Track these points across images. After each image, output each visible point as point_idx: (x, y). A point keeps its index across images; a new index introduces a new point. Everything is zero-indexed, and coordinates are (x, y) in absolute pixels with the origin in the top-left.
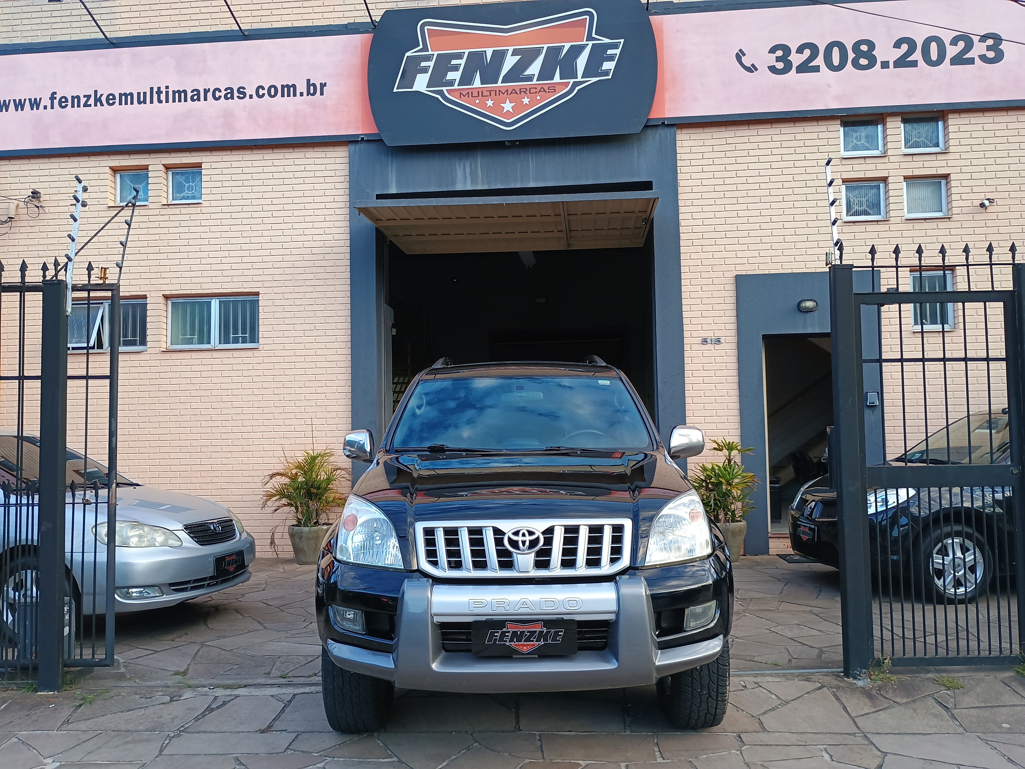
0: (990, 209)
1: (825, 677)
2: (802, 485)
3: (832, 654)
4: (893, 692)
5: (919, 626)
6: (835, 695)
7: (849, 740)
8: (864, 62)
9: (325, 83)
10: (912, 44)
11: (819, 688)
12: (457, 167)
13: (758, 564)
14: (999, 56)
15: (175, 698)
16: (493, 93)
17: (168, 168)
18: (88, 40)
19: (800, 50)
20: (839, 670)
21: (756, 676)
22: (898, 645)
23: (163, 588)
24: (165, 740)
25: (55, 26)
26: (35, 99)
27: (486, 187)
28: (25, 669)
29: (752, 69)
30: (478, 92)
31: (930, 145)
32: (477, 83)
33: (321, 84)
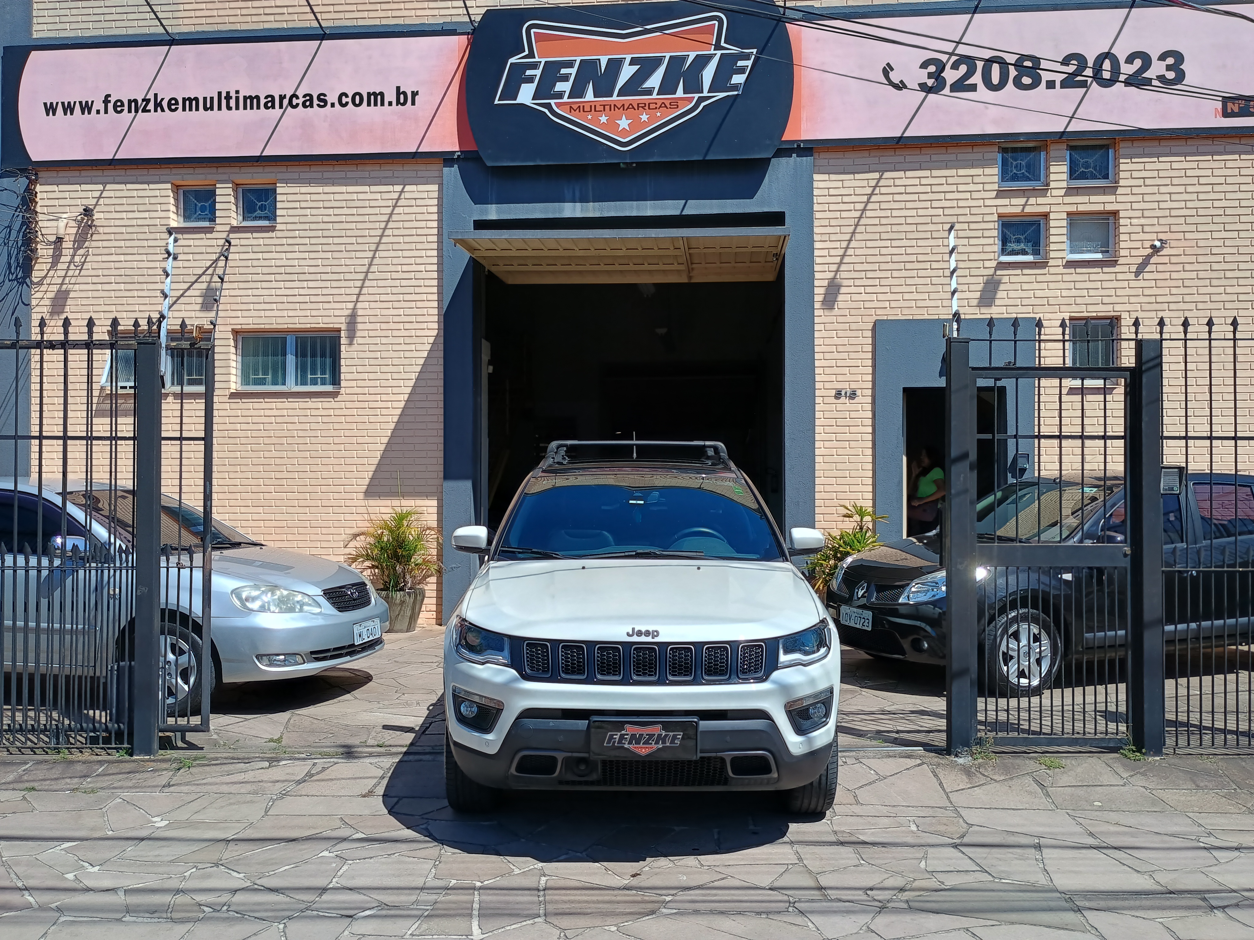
0: (1161, 252)
4: (992, 770)
6: (933, 772)
7: (940, 813)
8: (1026, 80)
9: (417, 92)
10: (1080, 59)
11: (919, 765)
12: (566, 191)
14: (1181, 76)
15: (273, 764)
16: (607, 108)
17: (237, 184)
18: (147, 34)
19: (956, 65)
21: (858, 752)
24: (269, 802)
26: (87, 102)
27: (597, 215)
29: (900, 86)
30: (591, 106)
31: (1099, 177)
32: (589, 95)
33: (413, 92)
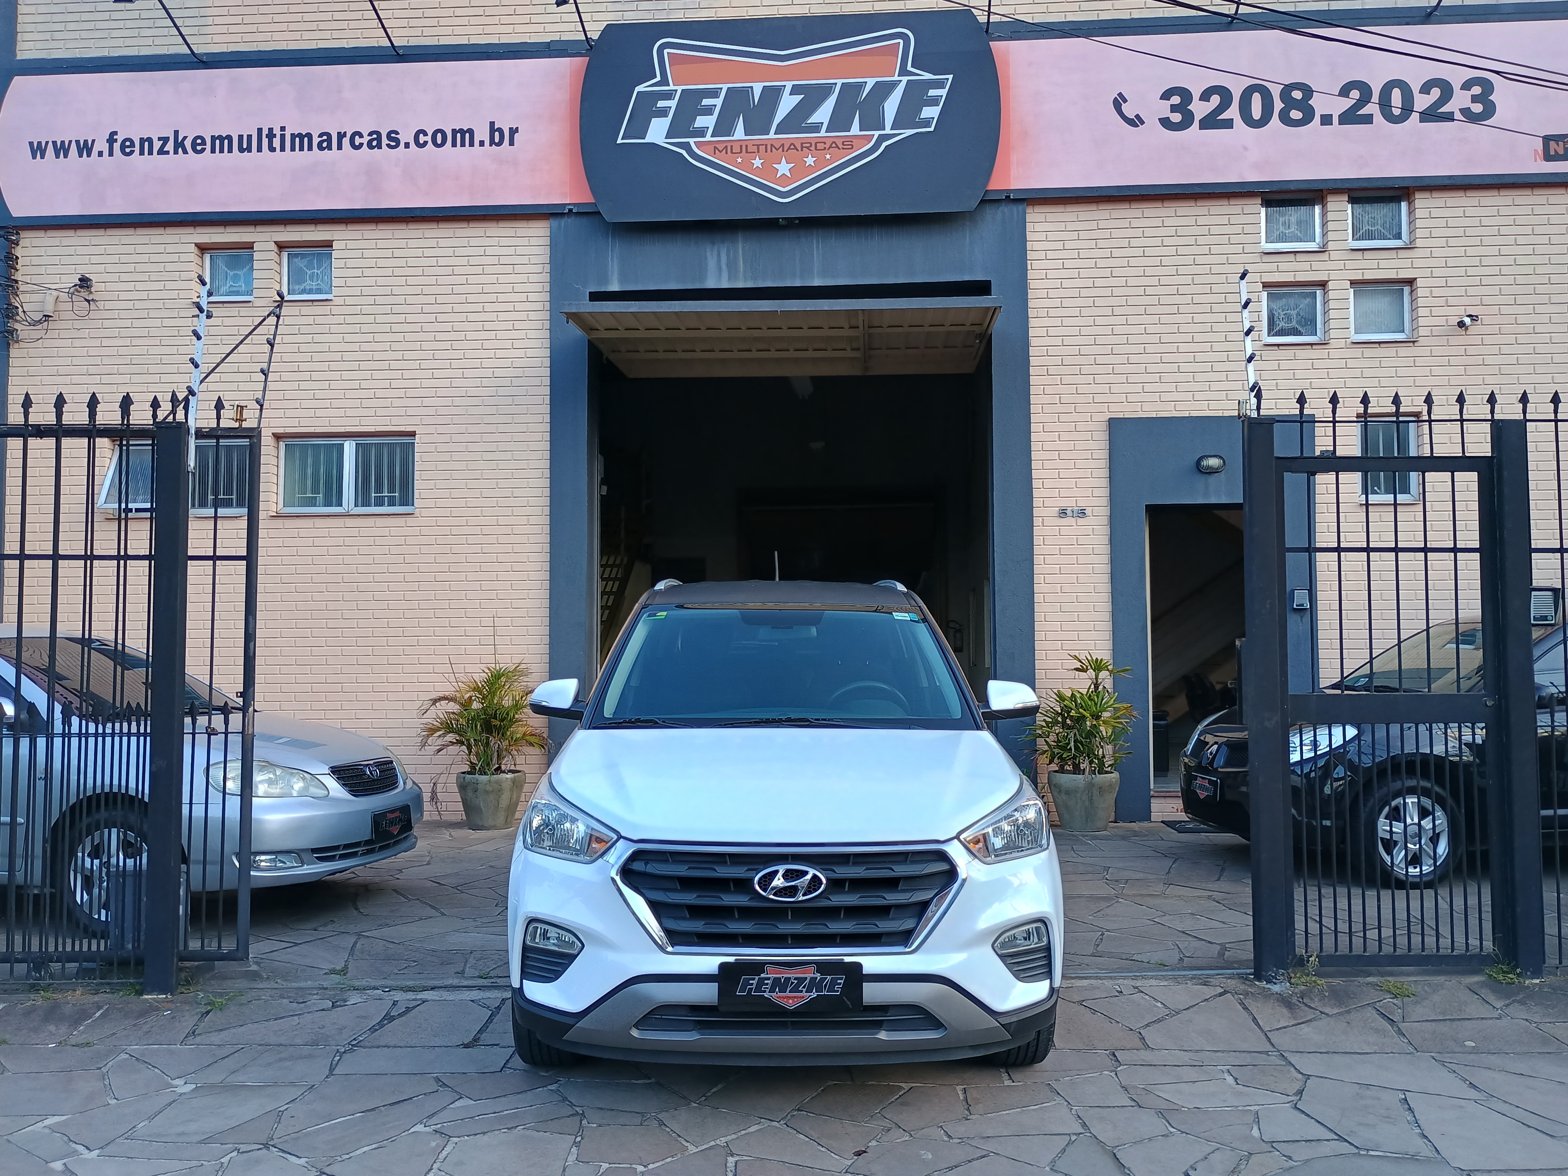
0: (1472, 330)
1: (1229, 981)
2: (1199, 722)
3: (1238, 951)
4: (1320, 1000)
5: (1357, 917)
6: (1242, 1003)
7: (1261, 1059)
8: (1296, 115)
9: (517, 128)
10: (1365, 89)
11: (1221, 995)
12: (708, 254)
13: (1135, 834)
14: (1490, 110)
15: (338, 1003)
16: (762, 148)
17: (281, 246)
18: (165, 55)
19: (1205, 96)
20: (1248, 971)
21: (1135, 978)
22: (1328, 941)
23: (303, 855)
24: (335, 1057)
25: (115, 34)
26: (86, 141)
27: (750, 285)
28: (124, 963)
29: (1135, 122)
30: (741, 146)
31: (1389, 236)
32: (739, 133)
33: (511, 129)
